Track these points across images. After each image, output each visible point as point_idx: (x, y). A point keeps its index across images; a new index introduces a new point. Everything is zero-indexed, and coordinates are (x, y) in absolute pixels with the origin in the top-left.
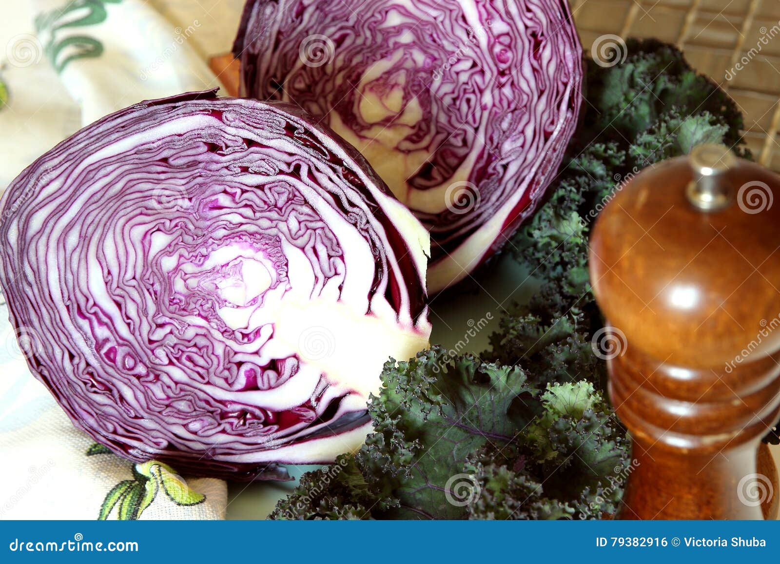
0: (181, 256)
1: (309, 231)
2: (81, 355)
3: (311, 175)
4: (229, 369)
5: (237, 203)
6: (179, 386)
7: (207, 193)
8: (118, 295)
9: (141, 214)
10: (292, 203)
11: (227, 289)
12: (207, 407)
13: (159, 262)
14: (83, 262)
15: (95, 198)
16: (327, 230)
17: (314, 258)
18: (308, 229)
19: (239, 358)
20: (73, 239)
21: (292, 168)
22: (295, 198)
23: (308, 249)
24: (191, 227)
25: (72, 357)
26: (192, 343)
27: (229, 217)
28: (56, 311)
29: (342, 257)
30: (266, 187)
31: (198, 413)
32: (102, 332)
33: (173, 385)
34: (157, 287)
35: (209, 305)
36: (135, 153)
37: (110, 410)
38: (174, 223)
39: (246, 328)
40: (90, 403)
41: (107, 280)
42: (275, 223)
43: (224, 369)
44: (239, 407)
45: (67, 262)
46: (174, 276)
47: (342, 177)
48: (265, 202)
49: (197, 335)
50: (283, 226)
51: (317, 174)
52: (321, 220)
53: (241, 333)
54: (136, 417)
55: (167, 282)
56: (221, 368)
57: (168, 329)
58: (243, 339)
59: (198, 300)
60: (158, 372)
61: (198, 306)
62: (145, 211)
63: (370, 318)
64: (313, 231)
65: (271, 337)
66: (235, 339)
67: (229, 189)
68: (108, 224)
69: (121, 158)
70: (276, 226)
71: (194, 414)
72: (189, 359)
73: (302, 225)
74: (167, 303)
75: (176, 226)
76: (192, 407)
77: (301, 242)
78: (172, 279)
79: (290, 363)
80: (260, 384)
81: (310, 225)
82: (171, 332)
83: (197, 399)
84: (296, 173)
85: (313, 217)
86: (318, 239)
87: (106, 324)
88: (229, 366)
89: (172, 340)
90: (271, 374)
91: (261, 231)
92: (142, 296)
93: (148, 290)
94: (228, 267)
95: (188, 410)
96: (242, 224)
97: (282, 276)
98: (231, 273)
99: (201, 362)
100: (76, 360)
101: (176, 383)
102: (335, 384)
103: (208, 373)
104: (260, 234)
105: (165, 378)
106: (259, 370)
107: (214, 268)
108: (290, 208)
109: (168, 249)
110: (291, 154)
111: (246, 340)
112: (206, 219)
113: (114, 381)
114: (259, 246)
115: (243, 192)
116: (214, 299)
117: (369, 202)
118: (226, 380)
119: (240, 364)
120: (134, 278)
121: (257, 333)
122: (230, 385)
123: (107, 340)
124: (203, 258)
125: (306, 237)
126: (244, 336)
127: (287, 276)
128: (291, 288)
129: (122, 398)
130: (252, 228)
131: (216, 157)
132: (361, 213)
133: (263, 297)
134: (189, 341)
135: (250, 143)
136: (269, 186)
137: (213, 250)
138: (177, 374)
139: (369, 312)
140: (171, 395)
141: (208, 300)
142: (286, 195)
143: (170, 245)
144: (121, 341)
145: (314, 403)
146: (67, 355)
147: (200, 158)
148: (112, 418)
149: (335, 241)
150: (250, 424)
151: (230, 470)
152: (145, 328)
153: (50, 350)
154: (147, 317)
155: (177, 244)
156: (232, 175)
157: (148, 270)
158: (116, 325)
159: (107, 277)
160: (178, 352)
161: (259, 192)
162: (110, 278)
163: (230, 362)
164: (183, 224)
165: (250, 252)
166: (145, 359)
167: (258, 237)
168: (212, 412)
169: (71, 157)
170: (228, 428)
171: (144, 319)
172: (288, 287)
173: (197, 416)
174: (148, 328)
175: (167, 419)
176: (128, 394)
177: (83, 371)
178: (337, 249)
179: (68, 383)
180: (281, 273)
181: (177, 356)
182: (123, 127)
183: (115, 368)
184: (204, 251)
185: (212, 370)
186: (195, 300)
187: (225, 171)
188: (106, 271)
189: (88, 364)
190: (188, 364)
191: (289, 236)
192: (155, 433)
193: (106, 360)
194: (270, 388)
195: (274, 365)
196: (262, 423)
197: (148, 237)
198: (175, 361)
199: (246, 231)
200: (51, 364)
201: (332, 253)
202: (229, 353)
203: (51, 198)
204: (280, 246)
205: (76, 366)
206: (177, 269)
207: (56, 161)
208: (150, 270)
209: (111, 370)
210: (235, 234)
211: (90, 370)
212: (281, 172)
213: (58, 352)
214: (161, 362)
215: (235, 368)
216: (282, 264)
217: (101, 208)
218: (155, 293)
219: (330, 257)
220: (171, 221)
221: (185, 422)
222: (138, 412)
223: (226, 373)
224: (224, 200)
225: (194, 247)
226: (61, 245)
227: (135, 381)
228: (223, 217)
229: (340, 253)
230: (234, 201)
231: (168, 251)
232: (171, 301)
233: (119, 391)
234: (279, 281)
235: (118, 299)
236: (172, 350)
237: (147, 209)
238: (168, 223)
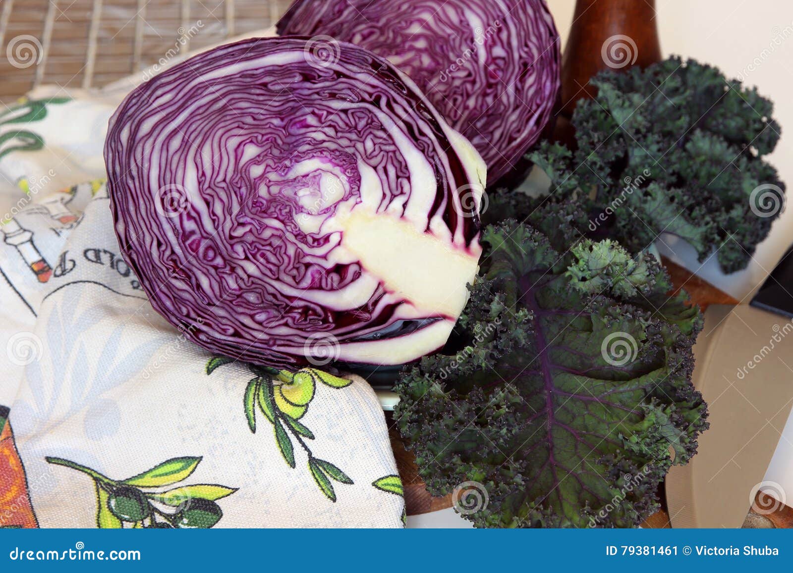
0: (267, 166)
1: (382, 153)
2: (168, 243)
3: (389, 105)
4: (297, 269)
5: (323, 123)
6: (251, 279)
7: (298, 114)
8: (209, 194)
9: (238, 127)
10: (370, 127)
11: (305, 196)
12: (274, 301)
13: (248, 169)
14: (182, 164)
15: (201, 111)
16: (397, 154)
17: (384, 177)
18: (381, 150)
19: (308, 259)
20: (176, 143)
21: (373, 97)
22: (374, 125)
23: (380, 168)
24: (280, 142)
25: (159, 244)
26: (268, 242)
27: (314, 135)
28: (151, 202)
29: (409, 179)
30: (350, 112)
31: (265, 305)
32: (190, 225)
33: (245, 277)
34: (243, 190)
35: (287, 210)
36: (240, 77)
37: (186, 296)
38: (265, 138)
39: (318, 234)
40: (169, 286)
41: (200, 180)
42: (353, 143)
43: (294, 267)
44: (302, 303)
45: (168, 163)
46: (259, 182)
47: (416, 110)
48: (347, 125)
49: (273, 235)
50: (359, 146)
51: (395, 106)
52: (394, 144)
53: (313, 237)
54: (209, 304)
55: (253, 187)
56: (291, 266)
57: (247, 228)
58: (313, 243)
59: (277, 205)
60: (235, 265)
61: (277, 210)
62: (241, 125)
63: (428, 236)
64: (385, 154)
65: (339, 244)
66: (306, 243)
67: (316, 111)
68: (208, 133)
69: (228, 79)
70: (354, 146)
71: (262, 305)
72: (263, 255)
73: (377, 147)
74: (250, 204)
75: (267, 140)
76: (260, 299)
77: (374, 162)
78: (258, 184)
79: (353, 269)
80: (324, 285)
81: (384, 147)
82: (251, 231)
83: (265, 292)
84: (376, 103)
85: (387, 140)
86: (390, 160)
87: (194, 218)
88: (297, 266)
89: (250, 238)
90: (335, 277)
91: (340, 149)
92: (229, 197)
93: (235, 193)
94: (308, 177)
95: (257, 302)
96: (324, 141)
97: (353, 190)
98: (310, 183)
99: (273, 259)
100: (163, 248)
101: (249, 276)
102: (392, 292)
103: (279, 270)
104: (339, 152)
105: (240, 272)
106: (324, 272)
107: (295, 179)
108: (368, 132)
109: (257, 158)
110: (373, 86)
111: (316, 244)
112: (293, 135)
113: (195, 270)
114: (337, 161)
115: (329, 113)
116: (291, 204)
117: (436, 132)
118: (294, 278)
119: (308, 265)
120: (224, 180)
121: (327, 239)
122: (298, 283)
123: (193, 233)
124: (287, 169)
125: (379, 158)
126: (315, 240)
127: (359, 190)
128: (361, 202)
129: (199, 286)
130: (333, 146)
131: (308, 85)
132: (429, 142)
133: (335, 207)
134: (266, 240)
135: (339, 74)
136: (353, 111)
137: (297, 162)
138: (251, 268)
139: (428, 230)
140: (243, 286)
141: (286, 206)
142: (366, 119)
143: (259, 156)
144: (205, 235)
145: (371, 308)
146: (155, 243)
147: (295, 86)
148: (188, 303)
149: (404, 164)
150: (310, 320)
151: (288, 361)
152: (228, 225)
153: (141, 236)
154: (231, 215)
155: (266, 155)
156: (321, 99)
157: (237, 175)
158: (202, 220)
159: (201, 178)
160: (255, 249)
161: (343, 116)
162: (203, 178)
163: (299, 262)
164: (273, 139)
165: (328, 166)
166: (224, 253)
167: (337, 153)
168: (278, 306)
169: (185, 75)
170: (290, 321)
171: (228, 217)
172: (359, 200)
173: (265, 308)
174: (231, 225)
175: (236, 308)
176: (205, 282)
177: (168, 258)
178: (404, 170)
179: (153, 267)
180: (353, 187)
181: (253, 252)
182: (233, 55)
183: (196, 257)
184: (287, 163)
185: (282, 268)
186: (275, 204)
187: (316, 96)
188: (200, 173)
189: (173, 252)
190: (262, 260)
191: (364, 157)
192: (224, 321)
193: (190, 250)
194: (332, 289)
195: (340, 269)
196: (322, 320)
197: (242, 147)
198: (250, 257)
199: (327, 148)
200: (140, 249)
201: (400, 174)
202: (299, 255)
203: (163, 107)
204: (356, 163)
205: (162, 253)
206: (262, 177)
207: (172, 78)
208: (239, 175)
209: (190, 258)
210: (317, 149)
211: (174, 257)
212: (363, 100)
213: (148, 239)
214: (238, 257)
215: (303, 269)
216: (356, 180)
217: (203, 120)
218: (241, 197)
219: (398, 177)
220: (263, 135)
221: (252, 312)
222: (211, 299)
223: (295, 272)
224: (311, 120)
225: (280, 159)
226: (165, 147)
227: (213, 271)
228: (309, 135)
229: (407, 175)
230: (320, 121)
231: (256, 161)
232: (255, 204)
233: (197, 279)
234: (351, 194)
235: (207, 197)
236: (249, 246)
237: (244, 123)
238: (260, 137)
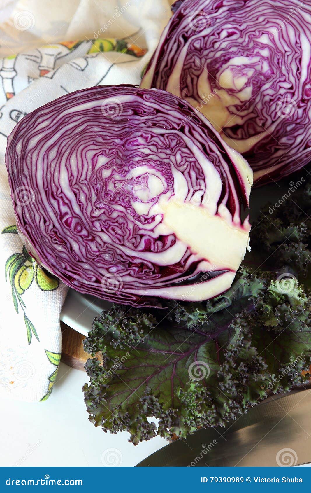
0: (113, 170)
1: (187, 163)
2: (51, 220)
3: (190, 132)
4: (135, 238)
5: (149, 143)
6: (106, 244)
7: (132, 136)
8: (76, 189)
9: (93, 144)
10: (178, 146)
11: (139, 191)
12: (121, 259)
13: (101, 172)
14: (57, 168)
15: (68, 133)
16: (197, 164)
17: (189, 179)
18: (186, 162)
19: (141, 232)
20: (53, 154)
21: (180, 127)
22: (181, 144)
23: (186, 173)
24: (120, 155)
25: (45, 221)
26: (116, 220)
27: (142, 150)
28: (39, 193)
29: (204, 180)
30: (165, 136)
31: (116, 262)
32: (64, 209)
33: (102, 244)
34: (99, 185)
35: (127, 199)
36: (93, 111)
37: (64, 255)
38: (111, 151)
39: (148, 215)
40: (53, 250)
41: (70, 179)
42: (168, 156)
43: (133, 237)
44: (139, 261)
45: (49, 167)
46: (108, 181)
47: (207, 135)
48: (164, 144)
49: (119, 216)
50: (172, 158)
51: (194, 132)
52: (194, 157)
53: (144, 217)
54: (79, 261)
55: (105, 184)
56: (131, 236)
57: (102, 211)
58: (145, 221)
59: (121, 196)
60: (95, 236)
61: (121, 199)
62: (95, 143)
63: (217, 217)
64: (189, 164)
65: (161, 222)
66: (141, 221)
67: (144, 135)
68: (74, 148)
69: (84, 113)
70: (169, 158)
71: (113, 262)
72: (113, 230)
73: (184, 159)
74: (103, 195)
75: (112, 153)
76: (112, 258)
77: (182, 168)
78: (107, 182)
79: (171, 238)
80: (152, 249)
81: (188, 159)
82: (104, 213)
83: (115, 254)
84: (182, 130)
85: (190, 155)
86: (192, 168)
87: (67, 204)
88: (135, 236)
89: (104, 218)
90: (160, 243)
91: (160, 160)
92: (90, 190)
93: (93, 187)
94: (140, 178)
95: (110, 260)
96: (150, 155)
97: (170, 187)
98: (141, 182)
99: (119, 232)
100: (48, 223)
101: (105, 243)
102: (195, 254)
103: (123, 239)
104: (160, 162)
105: (98, 240)
106: (152, 241)
107: (132, 179)
108: (177, 149)
109: (107, 165)
110: (180, 119)
111: (146, 222)
112: (129, 150)
113: (69, 238)
114: (158, 168)
115: (152, 136)
116: (130, 196)
117: (221, 150)
118: (133, 244)
119: (142, 236)
120: (86, 179)
121: (153, 219)
122: (136, 247)
123: (66, 214)
124: (126, 172)
125: (185, 166)
126: (146, 219)
127: (173, 187)
128: (174, 195)
129: (72, 249)
130: (155, 158)
131: (137, 117)
132: (216, 156)
133: (158, 198)
134: (114, 219)
135: (158, 111)
136: (167, 135)
137: (132, 168)
138: (105, 237)
139: (217, 213)
140: (101, 250)
141: (127, 197)
142: (176, 141)
143: (107, 163)
144: (74, 215)
145: (183, 264)
146: (42, 220)
147: (129, 117)
148: (65, 260)
149: (201, 170)
150: (145, 272)
151: (132, 299)
152: (89, 209)
153: (33, 215)
154: (91, 202)
155: (112, 163)
156: (147, 127)
157: (94, 175)
158: (73, 206)
159: (70, 177)
160: (107, 225)
161: (162, 138)
162: (72, 178)
163: (136, 234)
164: (116, 153)
165: (153, 171)
166: (88, 227)
167: (159, 163)
168: (124, 262)
169: (57, 109)
170: (132, 273)
171: (89, 204)
172: (173, 193)
173: (115, 264)
174: (91, 209)
175: (96, 264)
176: (75, 246)
177: (51, 230)
178: (202, 175)
179: (41, 236)
180: (170, 185)
181: (107, 227)
182: (87, 96)
183: (70, 231)
184: (126, 168)
185: (126, 237)
186: (119, 195)
187: (143, 125)
188: (70, 174)
189: (54, 226)
190: (112, 232)
191: (175, 165)
192: (89, 272)
193: (65, 225)
194: (157, 252)
195: (162, 238)
196: (152, 272)
197: (96, 157)
198: (104, 230)
199: (152, 159)
200: (32, 224)
201: (199, 177)
202: (136, 229)
203: (43, 130)
204: (170, 169)
205: (47, 227)
206: (110, 177)
207: (48, 110)
208: (95, 177)
209: (67, 232)
210: (145, 160)
211: (55, 230)
212: (174, 128)
213: (37, 218)
214: (97, 230)
215: (139, 238)
216: (170, 180)
217: (71, 138)
218: (97, 190)
219: (197, 179)
220: (110, 150)
221: (107, 267)
222: (80, 258)
223: (134, 240)
224: (141, 140)
225: (122, 166)
226: (46, 157)
227: (80, 239)
228: (139, 150)
229: (203, 178)
230: (146, 141)
231: (106, 167)
232: (106, 195)
233: (71, 245)
234: (168, 190)
236: (104, 223)
237: (97, 142)
238: (107, 151)
